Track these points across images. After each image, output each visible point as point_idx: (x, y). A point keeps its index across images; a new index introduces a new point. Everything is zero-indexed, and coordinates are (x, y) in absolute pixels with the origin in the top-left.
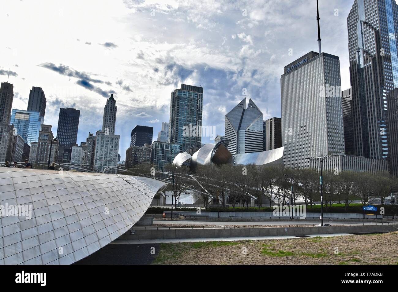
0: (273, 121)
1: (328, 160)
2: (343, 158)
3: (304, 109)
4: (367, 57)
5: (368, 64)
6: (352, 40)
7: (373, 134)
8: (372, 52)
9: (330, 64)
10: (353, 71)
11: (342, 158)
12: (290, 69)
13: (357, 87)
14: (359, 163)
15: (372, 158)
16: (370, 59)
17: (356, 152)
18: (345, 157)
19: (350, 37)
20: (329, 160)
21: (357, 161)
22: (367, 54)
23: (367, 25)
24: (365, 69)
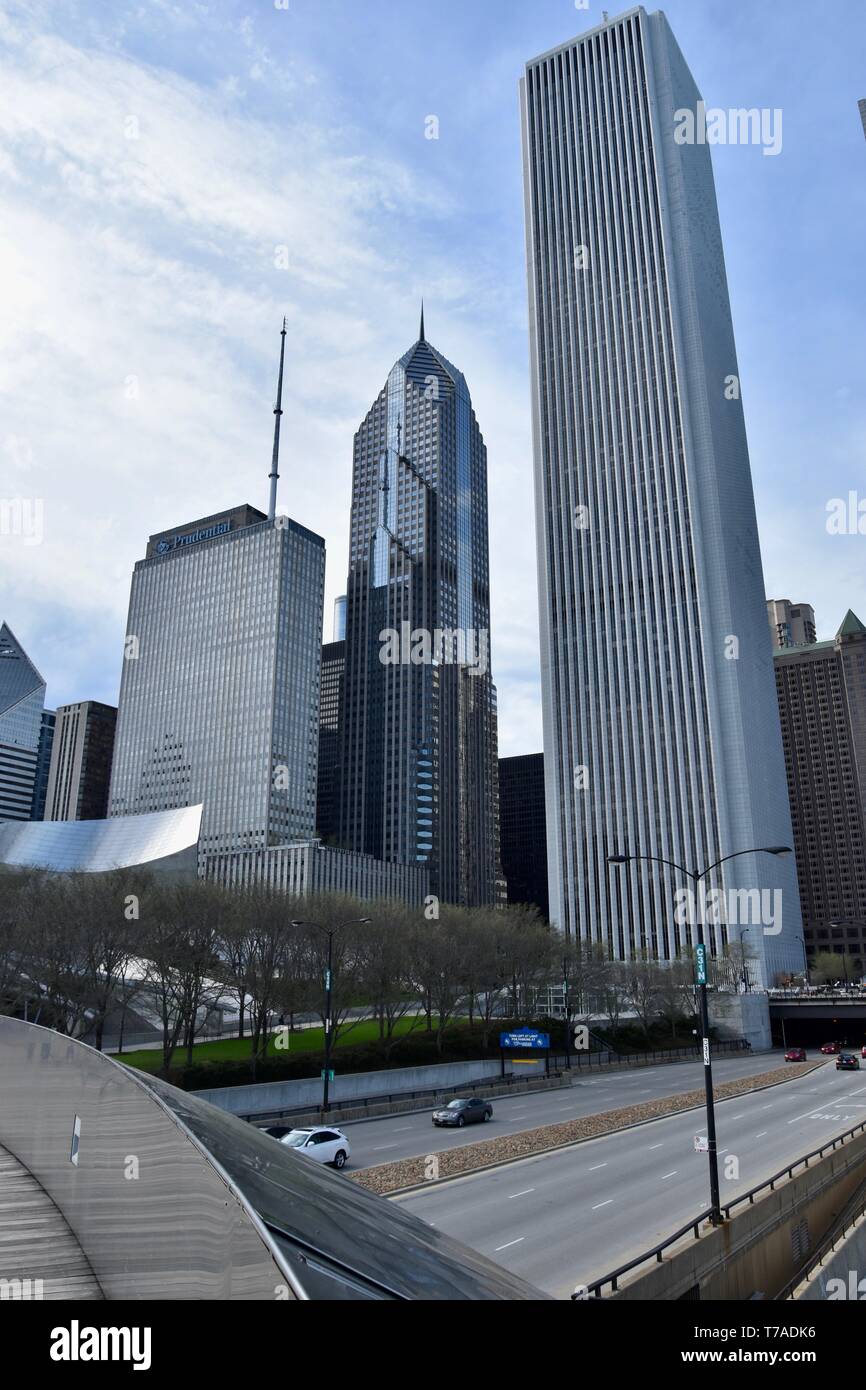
0: (84, 713)
1: (269, 861)
2: (317, 857)
3: (204, 685)
4: (399, 558)
5: (400, 579)
6: (362, 500)
7: (397, 787)
8: (413, 547)
9: (300, 557)
10: (358, 590)
11: (314, 858)
12: (168, 546)
13: (363, 641)
14: (360, 875)
15: (388, 859)
16: (406, 566)
17: (352, 837)
18: (323, 854)
19: (357, 491)
20: (273, 863)
21: (355, 867)
22: (400, 550)
23: (408, 468)
24: (392, 591)
